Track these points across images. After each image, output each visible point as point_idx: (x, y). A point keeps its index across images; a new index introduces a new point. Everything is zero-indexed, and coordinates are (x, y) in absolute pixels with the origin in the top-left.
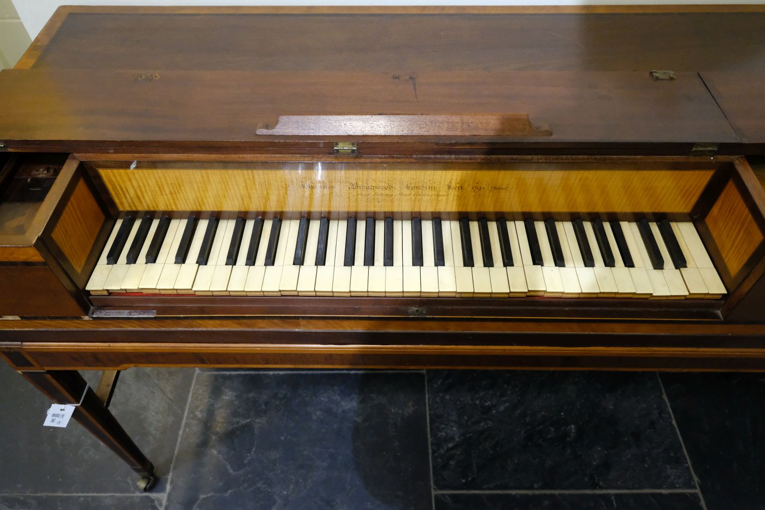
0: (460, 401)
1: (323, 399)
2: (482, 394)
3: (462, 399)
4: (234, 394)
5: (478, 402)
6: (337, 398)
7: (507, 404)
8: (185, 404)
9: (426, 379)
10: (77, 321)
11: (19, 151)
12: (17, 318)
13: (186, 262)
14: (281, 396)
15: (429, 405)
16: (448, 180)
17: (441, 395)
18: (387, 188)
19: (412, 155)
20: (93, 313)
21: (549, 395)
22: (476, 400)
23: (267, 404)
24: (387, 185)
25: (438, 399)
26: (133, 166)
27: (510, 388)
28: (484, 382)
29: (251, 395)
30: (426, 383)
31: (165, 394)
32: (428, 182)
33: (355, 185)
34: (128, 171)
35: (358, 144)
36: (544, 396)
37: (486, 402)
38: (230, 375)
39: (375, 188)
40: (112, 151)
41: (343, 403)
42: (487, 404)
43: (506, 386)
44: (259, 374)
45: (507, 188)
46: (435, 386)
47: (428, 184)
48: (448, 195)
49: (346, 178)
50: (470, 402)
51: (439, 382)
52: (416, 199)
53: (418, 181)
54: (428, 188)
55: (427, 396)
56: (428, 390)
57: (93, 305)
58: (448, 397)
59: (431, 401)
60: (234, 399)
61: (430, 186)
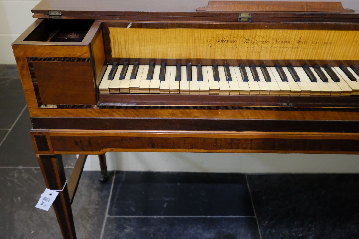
0: (282, 233)
1: (191, 232)
2: (296, 229)
3: (283, 232)
4: (132, 229)
5: (294, 234)
6: (200, 231)
7: (314, 235)
8: (100, 234)
9: (257, 221)
10: (89, 110)
11: (68, 18)
12: (55, 106)
13: (153, 78)
14: (163, 230)
15: (262, 236)
16: (299, 37)
17: (269, 230)
18: (265, 42)
19: (280, 22)
20: (100, 104)
21: (340, 231)
22: (293, 232)
23: (154, 234)
24: (265, 40)
25: (267, 232)
26: (129, 26)
27: (313, 226)
28: (296, 223)
29: (144, 229)
30: (258, 223)
31: (86, 228)
32: (288, 38)
33: (248, 40)
34: (125, 29)
35: (253, 14)
36: (337, 231)
37: (299, 234)
38: (129, 218)
39: (258, 42)
40: (118, 19)
41: (205, 235)
42: (300, 235)
43: (310, 225)
44: (148, 218)
45: (331, 42)
46: (264, 225)
47: (288, 40)
48: (298, 48)
49: (243, 35)
50: (289, 234)
51: (266, 223)
52: (280, 50)
53: (282, 37)
54: (287, 42)
55: (260, 231)
56: (260, 227)
57: (99, 100)
58: (273, 231)
59: (262, 233)
60: (132, 231)
61: (289, 41)
